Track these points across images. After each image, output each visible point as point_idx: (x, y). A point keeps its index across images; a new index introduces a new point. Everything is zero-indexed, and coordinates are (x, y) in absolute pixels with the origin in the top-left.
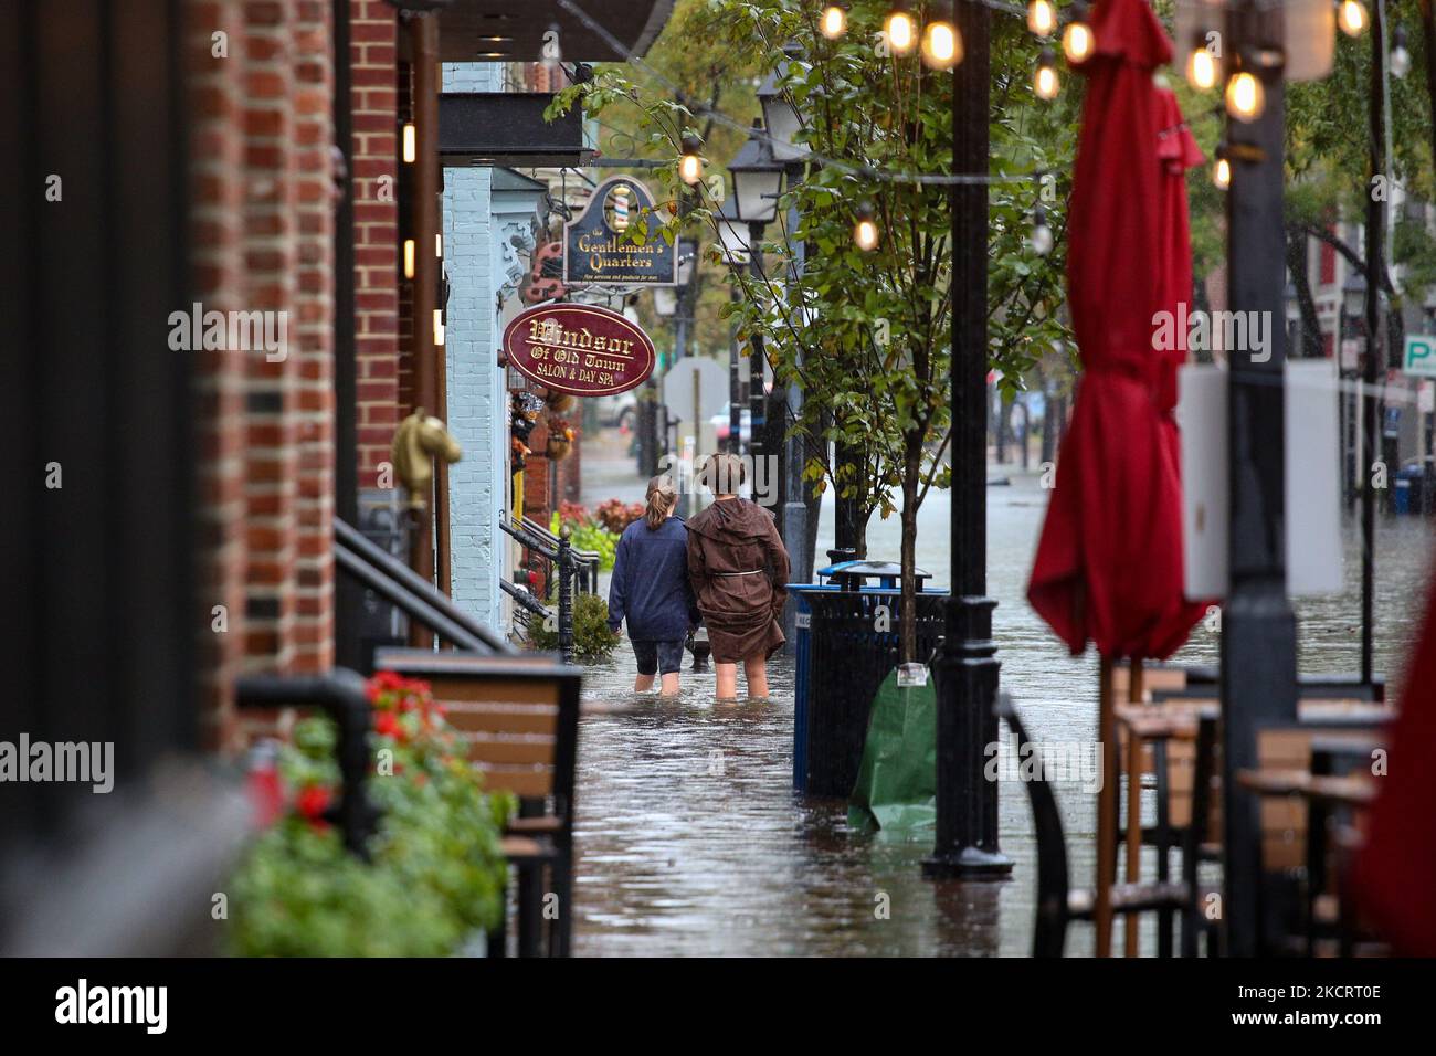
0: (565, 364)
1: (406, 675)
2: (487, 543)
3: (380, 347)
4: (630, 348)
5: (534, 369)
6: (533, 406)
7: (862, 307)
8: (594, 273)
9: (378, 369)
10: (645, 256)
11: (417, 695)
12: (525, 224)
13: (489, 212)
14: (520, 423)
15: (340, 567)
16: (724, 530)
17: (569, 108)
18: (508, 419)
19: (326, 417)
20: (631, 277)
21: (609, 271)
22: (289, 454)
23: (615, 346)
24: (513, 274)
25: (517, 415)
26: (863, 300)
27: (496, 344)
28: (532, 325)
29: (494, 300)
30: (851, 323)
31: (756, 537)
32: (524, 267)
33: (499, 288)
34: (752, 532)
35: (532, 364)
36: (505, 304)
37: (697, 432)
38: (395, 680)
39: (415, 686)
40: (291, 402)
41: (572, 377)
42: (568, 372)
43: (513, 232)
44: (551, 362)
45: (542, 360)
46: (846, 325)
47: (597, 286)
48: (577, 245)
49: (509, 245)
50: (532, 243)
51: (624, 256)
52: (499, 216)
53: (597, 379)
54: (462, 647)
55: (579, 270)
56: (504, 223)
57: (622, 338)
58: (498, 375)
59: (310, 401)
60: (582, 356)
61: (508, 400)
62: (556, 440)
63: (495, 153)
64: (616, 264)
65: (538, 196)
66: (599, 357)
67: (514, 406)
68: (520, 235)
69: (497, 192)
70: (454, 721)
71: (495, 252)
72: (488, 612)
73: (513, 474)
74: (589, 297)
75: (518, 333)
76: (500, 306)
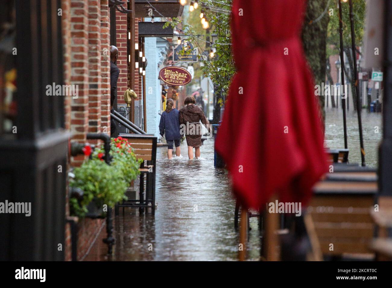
0: (172, 79)
1: (123, 137)
2: (155, 117)
3: (124, 76)
4: (186, 76)
5: (166, 80)
6: (167, 88)
7: (226, 67)
8: (179, 59)
9: (123, 80)
10: (191, 56)
11: (125, 141)
12: (164, 49)
13: (156, 46)
14: (164, 92)
15: (112, 118)
16: (188, 112)
17: (168, 26)
18: (161, 91)
19: (109, 89)
20: (188, 60)
21: (182, 59)
22: (99, 96)
23: (183, 75)
24: (162, 60)
25: (163, 90)
26: (226, 66)
27: (157, 75)
28: (165, 71)
29: (157, 65)
30: (223, 70)
31: (197, 113)
32: (165, 58)
33: (158, 63)
34: (196, 112)
35: (165, 79)
36: (160, 66)
37: (208, 94)
38: (122, 138)
39: (125, 139)
40: (100, 86)
41: (174, 82)
42: (173, 81)
43: (161, 51)
44: (169, 79)
45: (167, 78)
46: (223, 71)
47: (181, 62)
48: (176, 53)
49: (160, 53)
50: (166, 53)
51: (186, 55)
52: (158, 47)
53: (179, 82)
54: (136, 133)
55: (176, 59)
56: (159, 49)
57: (184, 73)
58: (158, 82)
59: (105, 86)
60: (176, 77)
61: (161, 87)
62: (174, 96)
63: (155, 34)
64: (184, 57)
65: (166, 43)
66: (179, 77)
67: (162, 88)
68: (162, 51)
69: (158, 42)
70: (132, 146)
71: (157, 55)
72: (155, 132)
73: (162, 103)
74: (178, 65)
75: (162, 72)
76: (159, 67)
